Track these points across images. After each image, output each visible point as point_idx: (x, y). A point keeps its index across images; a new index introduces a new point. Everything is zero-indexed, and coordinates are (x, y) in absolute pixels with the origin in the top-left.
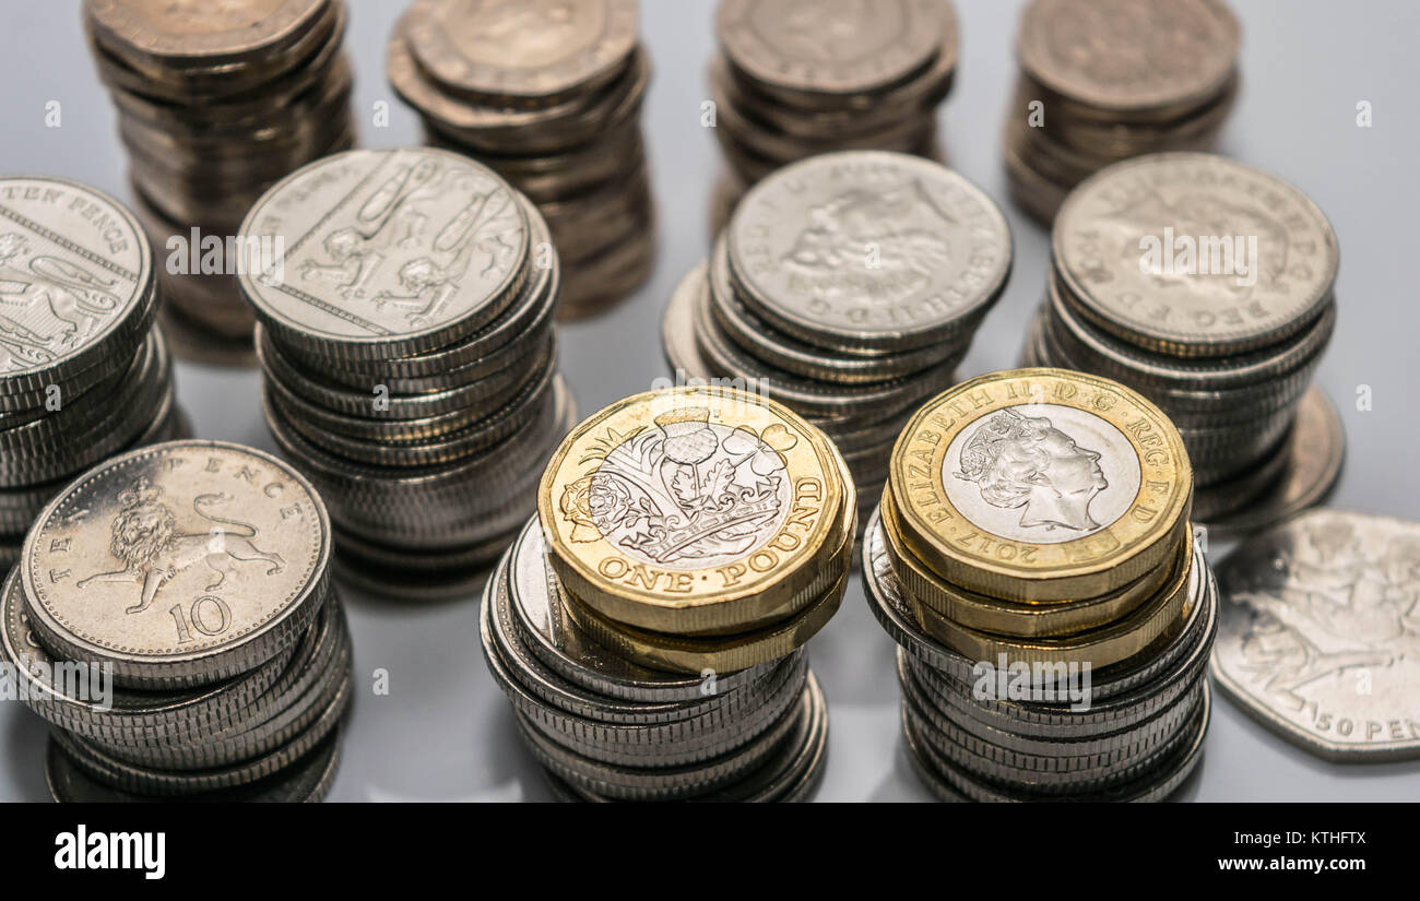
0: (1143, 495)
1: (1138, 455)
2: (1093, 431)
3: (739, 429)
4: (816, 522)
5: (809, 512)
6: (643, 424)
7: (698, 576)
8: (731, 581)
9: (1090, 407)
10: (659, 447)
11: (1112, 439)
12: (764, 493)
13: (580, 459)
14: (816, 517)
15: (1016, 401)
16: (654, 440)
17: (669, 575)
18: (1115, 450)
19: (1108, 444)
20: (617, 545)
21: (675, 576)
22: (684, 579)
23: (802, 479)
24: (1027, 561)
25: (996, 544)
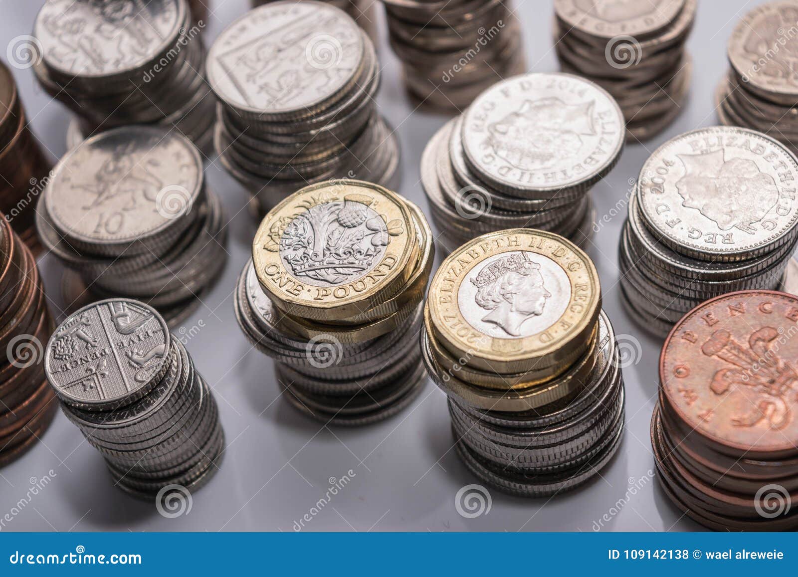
0: (555, 327)
1: (570, 302)
2: (557, 280)
3: (380, 216)
4: (380, 281)
5: (381, 274)
6: (338, 197)
7: (306, 288)
8: (320, 297)
9: (565, 267)
10: (337, 212)
11: (563, 289)
12: (369, 255)
13: (297, 205)
14: (382, 278)
15: (532, 249)
16: (337, 207)
17: (294, 283)
18: (560, 296)
19: (560, 290)
20: (282, 258)
21: (297, 284)
22: (300, 288)
23: (390, 254)
24: (469, 342)
25: (462, 326)
